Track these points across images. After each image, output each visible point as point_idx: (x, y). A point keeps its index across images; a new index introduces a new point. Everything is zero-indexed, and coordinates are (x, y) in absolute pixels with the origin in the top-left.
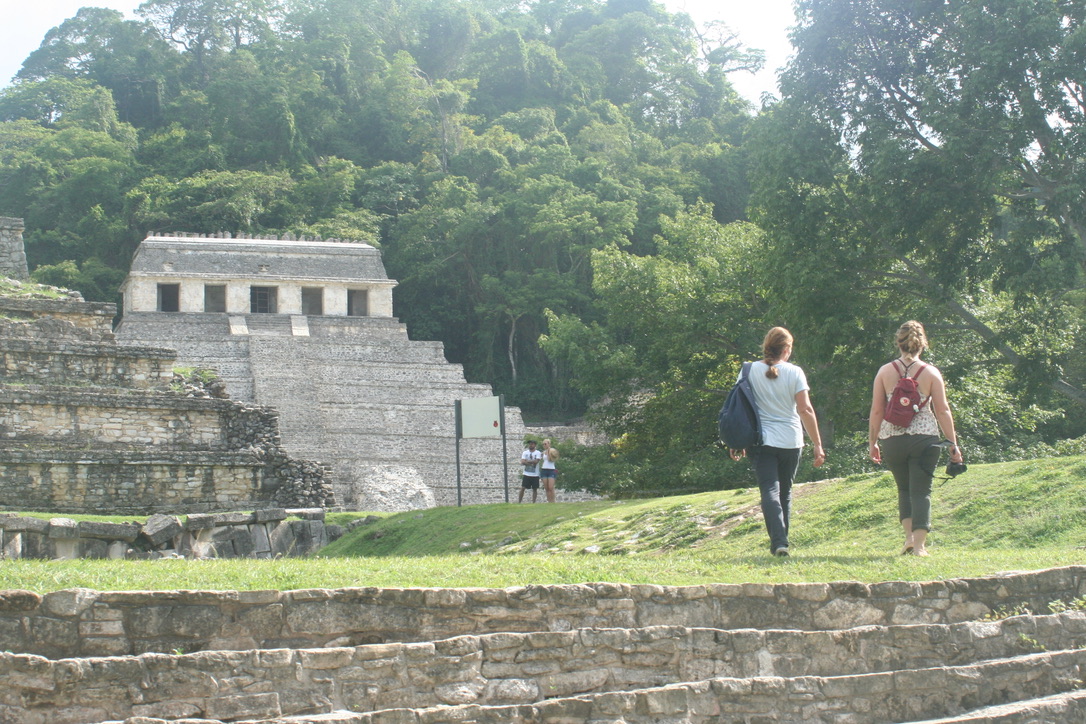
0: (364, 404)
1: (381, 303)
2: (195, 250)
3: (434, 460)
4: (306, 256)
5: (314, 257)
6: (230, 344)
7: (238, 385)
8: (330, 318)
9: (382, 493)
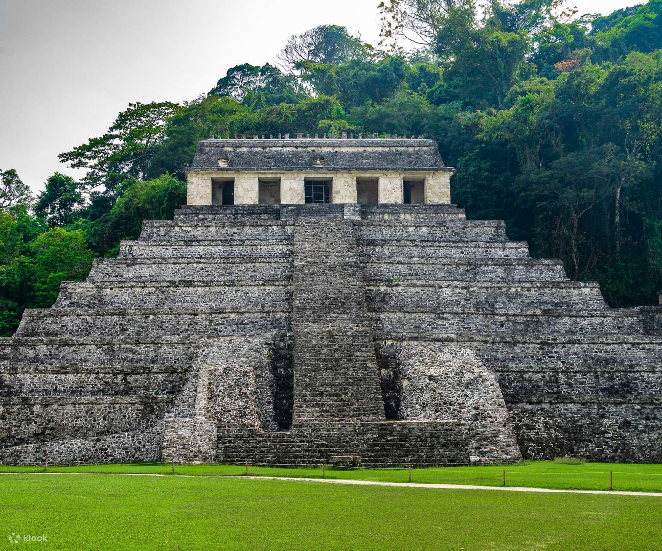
0: (415, 282)
1: (439, 190)
2: (251, 147)
4: (361, 149)
5: (369, 150)
7: (277, 265)
8: (385, 206)
9: (431, 378)
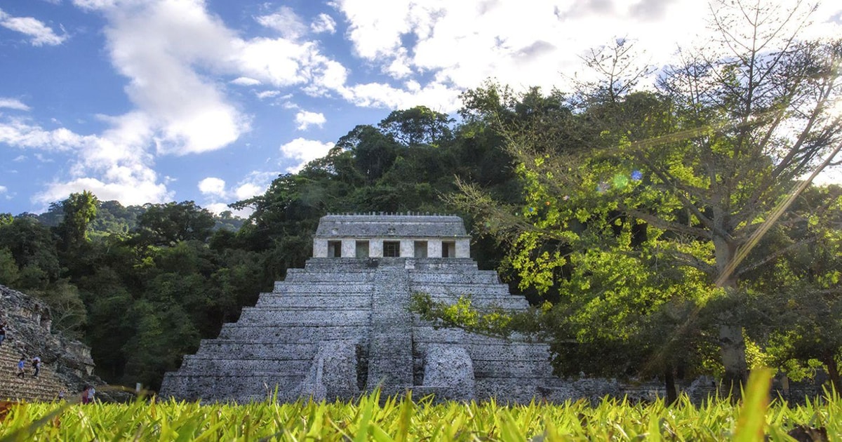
1: (462, 249)
2: (352, 221)
3: (480, 343)
4: (418, 223)
5: (423, 224)
6: (364, 274)
7: (364, 298)
8: (431, 259)
9: (440, 364)
